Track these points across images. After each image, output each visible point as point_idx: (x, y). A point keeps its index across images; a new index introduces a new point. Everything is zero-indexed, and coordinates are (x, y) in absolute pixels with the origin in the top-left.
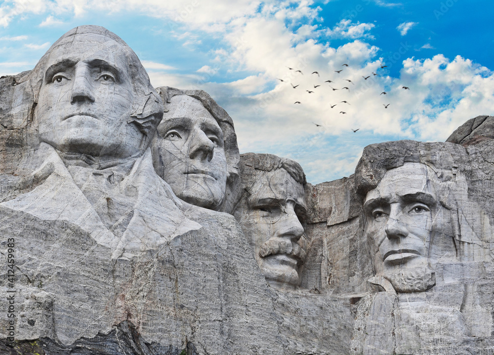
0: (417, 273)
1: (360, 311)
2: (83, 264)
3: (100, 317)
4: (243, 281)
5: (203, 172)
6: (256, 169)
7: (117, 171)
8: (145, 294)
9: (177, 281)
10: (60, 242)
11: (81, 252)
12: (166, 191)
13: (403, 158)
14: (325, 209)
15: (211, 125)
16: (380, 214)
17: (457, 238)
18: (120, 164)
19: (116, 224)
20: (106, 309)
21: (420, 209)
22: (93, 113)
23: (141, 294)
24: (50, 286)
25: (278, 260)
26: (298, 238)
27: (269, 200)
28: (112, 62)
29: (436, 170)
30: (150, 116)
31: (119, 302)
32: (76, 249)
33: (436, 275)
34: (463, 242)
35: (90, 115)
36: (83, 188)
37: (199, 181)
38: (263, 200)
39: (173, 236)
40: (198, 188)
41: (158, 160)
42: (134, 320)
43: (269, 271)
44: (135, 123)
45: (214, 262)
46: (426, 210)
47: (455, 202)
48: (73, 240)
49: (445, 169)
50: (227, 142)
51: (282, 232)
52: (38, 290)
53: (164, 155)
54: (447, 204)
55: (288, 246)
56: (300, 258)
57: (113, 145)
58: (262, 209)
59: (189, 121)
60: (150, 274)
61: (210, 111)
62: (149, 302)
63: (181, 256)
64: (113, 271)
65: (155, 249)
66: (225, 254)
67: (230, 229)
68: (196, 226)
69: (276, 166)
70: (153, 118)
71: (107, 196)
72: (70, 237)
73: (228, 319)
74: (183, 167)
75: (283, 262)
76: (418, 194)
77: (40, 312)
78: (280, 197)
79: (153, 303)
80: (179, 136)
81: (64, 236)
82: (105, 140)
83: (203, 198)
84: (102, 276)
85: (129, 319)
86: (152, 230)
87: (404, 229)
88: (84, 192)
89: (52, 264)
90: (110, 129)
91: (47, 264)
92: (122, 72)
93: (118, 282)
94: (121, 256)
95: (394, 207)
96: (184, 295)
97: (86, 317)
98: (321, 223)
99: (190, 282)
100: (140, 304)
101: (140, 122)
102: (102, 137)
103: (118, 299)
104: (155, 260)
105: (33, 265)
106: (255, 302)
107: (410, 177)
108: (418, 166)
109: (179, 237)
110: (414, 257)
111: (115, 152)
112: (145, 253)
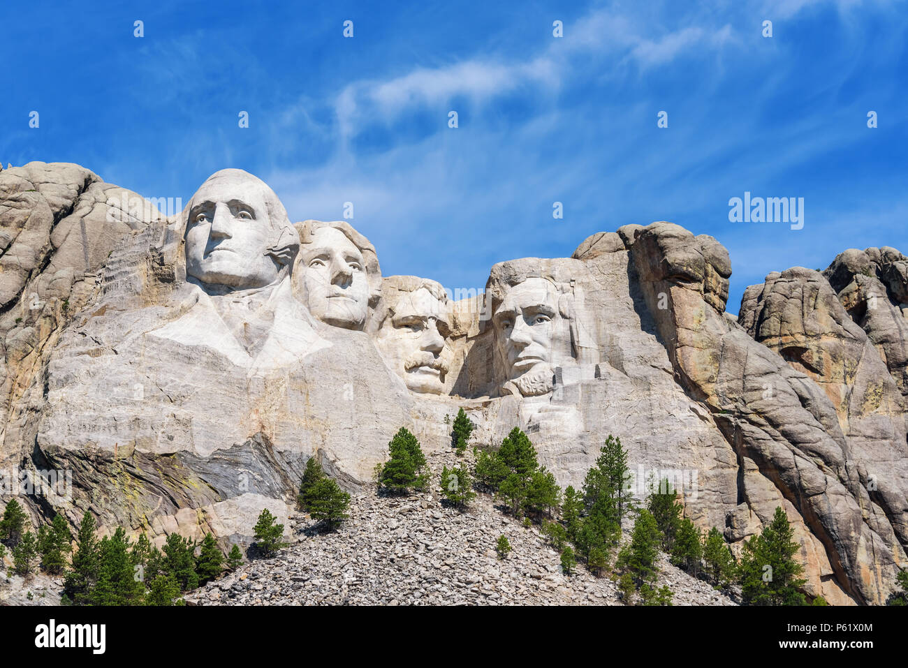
0: (540, 377)
1: (490, 414)
2: (220, 383)
3: (236, 430)
4: (373, 391)
5: (343, 296)
6: (400, 290)
7: (256, 298)
8: (278, 408)
9: (308, 395)
10: (201, 364)
11: (220, 373)
12: (303, 315)
13: (525, 275)
14: (465, 324)
15: (351, 253)
16: (507, 326)
17: (576, 344)
18: (258, 292)
19: (252, 346)
20: (241, 422)
21: (542, 320)
22: (230, 248)
23: (274, 408)
24: (188, 404)
25: (422, 371)
26: (440, 350)
27: (412, 317)
28: (247, 201)
29: (556, 284)
30: (286, 248)
31: (254, 416)
32: (215, 370)
33: (556, 378)
34: (581, 347)
35: (227, 250)
36: (224, 316)
37: (340, 304)
38: (407, 318)
39: (305, 355)
40: (341, 310)
41: (304, 286)
42: (267, 432)
43: (413, 381)
44: (270, 255)
45: (344, 376)
46: (547, 320)
47: (572, 311)
48: (212, 362)
49: (564, 282)
50: (368, 267)
51: (425, 345)
52: (177, 409)
53: (309, 282)
54: (567, 315)
55: (430, 357)
56: (443, 369)
57: (251, 275)
58: (407, 326)
59: (331, 250)
60: (282, 389)
61: (352, 240)
62: (281, 415)
63: (312, 373)
64: (247, 389)
65: (286, 367)
66: (356, 367)
67: (362, 346)
68: (329, 344)
69: (418, 287)
70: (288, 249)
71: (245, 322)
72: (210, 360)
73: (359, 426)
74: (326, 293)
75: (427, 372)
76: (539, 306)
77: (179, 428)
78: (421, 314)
79: (285, 415)
80: (322, 264)
81: (204, 359)
82: (243, 271)
83: (343, 318)
84: (238, 393)
85: (263, 431)
86: (285, 350)
87: (527, 338)
88: (224, 319)
89: (192, 385)
90: (247, 261)
91: (186, 385)
92: (258, 210)
93: (252, 398)
94: (256, 374)
95: (520, 320)
96: (315, 406)
97: (223, 430)
98: (462, 336)
99: (320, 395)
100: (273, 416)
101: (276, 253)
102: (240, 268)
103: (252, 414)
104: (287, 377)
105: (175, 387)
106: (384, 410)
107: (532, 291)
108: (540, 280)
109: (310, 355)
110: (537, 363)
111: (254, 282)
112: (276, 371)
